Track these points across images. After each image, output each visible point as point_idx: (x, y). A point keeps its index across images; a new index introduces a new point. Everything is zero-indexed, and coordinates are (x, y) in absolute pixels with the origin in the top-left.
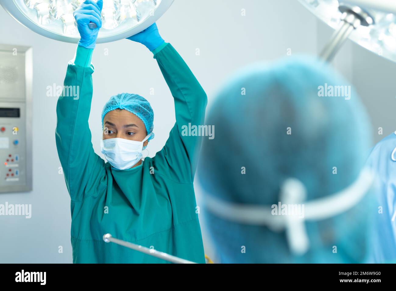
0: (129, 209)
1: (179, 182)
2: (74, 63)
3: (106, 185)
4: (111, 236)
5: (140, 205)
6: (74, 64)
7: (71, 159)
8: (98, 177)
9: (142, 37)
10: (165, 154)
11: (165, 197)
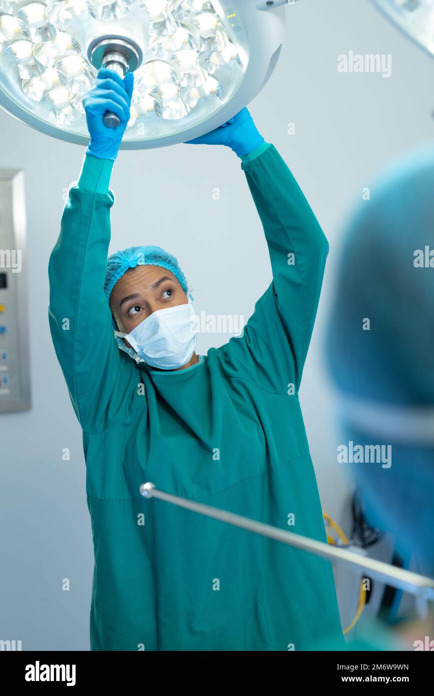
0: (192, 441)
1: (273, 392)
2: (78, 185)
3: (145, 402)
4: (154, 486)
5: (211, 433)
6: (78, 187)
7: (77, 358)
8: (129, 389)
9: (224, 134)
10: (248, 342)
11: (252, 418)
